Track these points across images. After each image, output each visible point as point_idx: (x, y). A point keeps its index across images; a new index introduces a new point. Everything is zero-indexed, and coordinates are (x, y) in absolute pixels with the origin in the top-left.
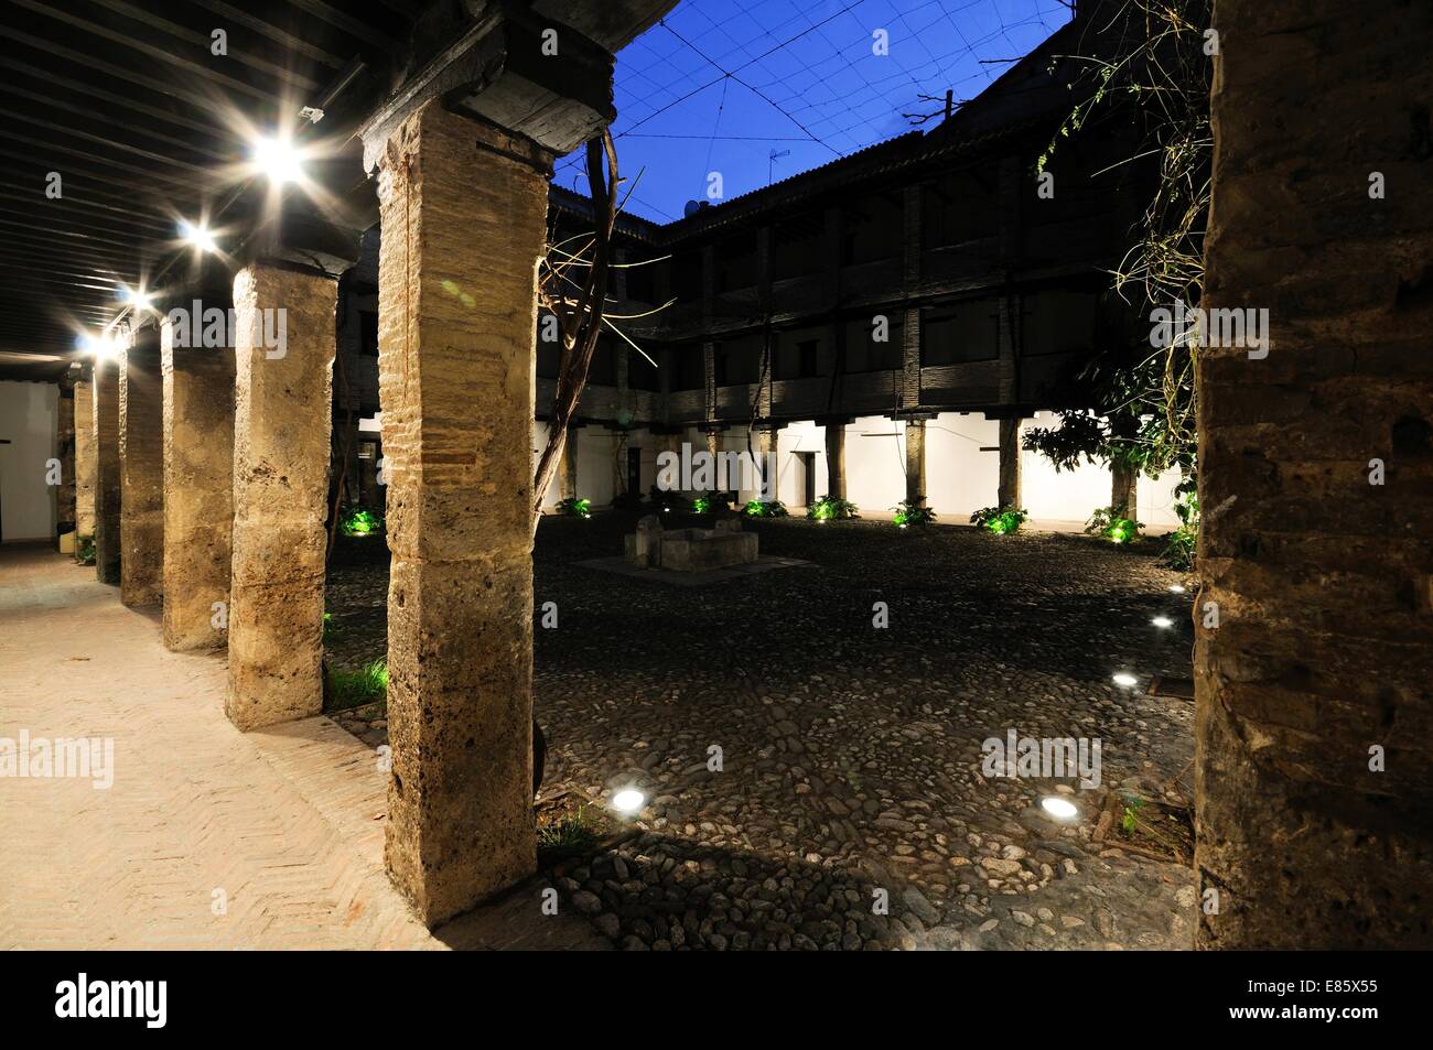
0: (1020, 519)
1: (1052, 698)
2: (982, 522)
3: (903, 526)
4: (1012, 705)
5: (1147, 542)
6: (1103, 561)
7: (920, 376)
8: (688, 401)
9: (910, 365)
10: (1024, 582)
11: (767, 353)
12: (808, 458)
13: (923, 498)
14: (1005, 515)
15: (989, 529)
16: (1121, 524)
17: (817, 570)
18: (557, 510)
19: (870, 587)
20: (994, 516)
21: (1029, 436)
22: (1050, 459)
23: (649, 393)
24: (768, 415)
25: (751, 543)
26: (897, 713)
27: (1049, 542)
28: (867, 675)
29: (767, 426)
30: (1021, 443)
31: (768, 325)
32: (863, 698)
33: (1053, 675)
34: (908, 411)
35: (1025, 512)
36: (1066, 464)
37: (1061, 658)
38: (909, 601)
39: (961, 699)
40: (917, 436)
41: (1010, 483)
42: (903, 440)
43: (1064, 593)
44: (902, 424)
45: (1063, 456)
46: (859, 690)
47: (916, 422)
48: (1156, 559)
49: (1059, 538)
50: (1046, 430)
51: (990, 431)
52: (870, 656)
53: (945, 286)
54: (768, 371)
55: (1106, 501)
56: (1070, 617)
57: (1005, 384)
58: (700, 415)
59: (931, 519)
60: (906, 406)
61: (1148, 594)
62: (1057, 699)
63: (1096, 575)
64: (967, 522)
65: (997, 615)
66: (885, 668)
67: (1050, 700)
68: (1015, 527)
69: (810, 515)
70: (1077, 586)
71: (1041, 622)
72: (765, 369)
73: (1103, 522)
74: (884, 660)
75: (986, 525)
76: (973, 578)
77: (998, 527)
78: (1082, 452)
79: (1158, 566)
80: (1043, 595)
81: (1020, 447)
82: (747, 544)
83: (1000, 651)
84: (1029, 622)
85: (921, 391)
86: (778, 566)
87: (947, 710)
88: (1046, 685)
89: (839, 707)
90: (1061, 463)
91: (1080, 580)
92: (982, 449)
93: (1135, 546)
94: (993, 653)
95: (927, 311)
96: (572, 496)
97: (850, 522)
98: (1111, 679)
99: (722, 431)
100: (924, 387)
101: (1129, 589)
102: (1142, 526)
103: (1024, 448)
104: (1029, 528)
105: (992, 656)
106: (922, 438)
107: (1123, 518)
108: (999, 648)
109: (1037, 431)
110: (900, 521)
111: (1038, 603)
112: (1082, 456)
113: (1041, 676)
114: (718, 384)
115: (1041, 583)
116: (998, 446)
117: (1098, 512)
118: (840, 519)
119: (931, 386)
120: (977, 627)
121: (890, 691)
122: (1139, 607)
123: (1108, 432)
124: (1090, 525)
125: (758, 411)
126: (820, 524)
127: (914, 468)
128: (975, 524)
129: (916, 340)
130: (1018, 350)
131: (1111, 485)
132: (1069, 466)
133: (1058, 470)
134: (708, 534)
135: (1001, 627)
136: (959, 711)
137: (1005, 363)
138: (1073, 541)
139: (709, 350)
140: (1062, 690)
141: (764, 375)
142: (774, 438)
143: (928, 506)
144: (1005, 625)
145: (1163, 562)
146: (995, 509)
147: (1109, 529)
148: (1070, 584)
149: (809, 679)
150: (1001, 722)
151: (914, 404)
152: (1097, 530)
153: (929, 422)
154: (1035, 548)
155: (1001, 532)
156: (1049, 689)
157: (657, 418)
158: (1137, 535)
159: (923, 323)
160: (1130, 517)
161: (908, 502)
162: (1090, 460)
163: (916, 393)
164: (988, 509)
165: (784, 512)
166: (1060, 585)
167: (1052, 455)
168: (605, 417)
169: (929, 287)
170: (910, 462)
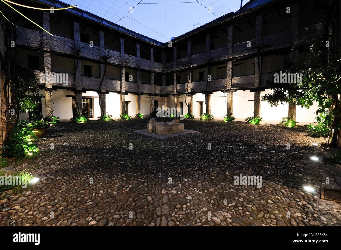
0: (260, 120)
1: (279, 198)
2: (249, 121)
3: (226, 122)
4: (263, 202)
5: (299, 128)
6: (287, 133)
7: (232, 80)
8: (170, 88)
9: (229, 77)
10: (262, 140)
11: (190, 75)
12: (201, 103)
13: (231, 114)
14: (255, 119)
15: (251, 123)
16: (291, 122)
17: (200, 134)
18: (135, 116)
19: (214, 141)
20: (252, 119)
21: (263, 96)
22: (270, 103)
23: (160, 86)
24: (190, 92)
25: (182, 126)
26: (212, 204)
27: (269, 127)
28: (205, 179)
29: (190, 94)
30: (261, 98)
31: (190, 67)
32: (200, 193)
33: (278, 184)
34: (228, 90)
35: (262, 118)
36: (274, 104)
37: (280, 175)
38: (225, 146)
39: (240, 197)
40: (230, 97)
41: (257, 110)
42: (226, 98)
43: (276, 144)
44: (226, 94)
45: (274, 102)
46: (200, 188)
47: (230, 93)
48: (304, 133)
49: (272, 126)
50: (269, 94)
51: (252, 95)
52: (208, 170)
53: (239, 54)
54: (190, 80)
55: (286, 115)
56: (280, 155)
57: (256, 82)
58: (173, 92)
59: (234, 120)
60: (227, 88)
61: (305, 146)
62: (281, 198)
63: (286, 138)
64: (244, 121)
65: (254, 153)
66: (212, 176)
67: (278, 199)
68: (259, 122)
69: (201, 118)
70: (280, 142)
71: (270, 157)
72: (189, 80)
73: (285, 121)
74: (213, 171)
75: (250, 121)
76: (246, 138)
77: (253, 122)
78: (279, 101)
79: (305, 136)
80: (269, 145)
81: (260, 100)
82: (180, 126)
83: (256, 170)
84: (265, 156)
85: (232, 84)
86: (189, 133)
87: (234, 204)
88: (276, 190)
89: (190, 197)
90: (273, 104)
91: (281, 140)
92: (249, 100)
93: (296, 129)
94: (253, 170)
95: (234, 62)
96: (139, 113)
97: (211, 120)
98: (303, 188)
99: (178, 96)
100: (232, 83)
101: (298, 144)
102: (297, 122)
103: (262, 100)
104: (263, 123)
105: (253, 172)
106: (232, 97)
107: (291, 120)
108: (255, 169)
109: (266, 95)
110: (225, 120)
111: (268, 148)
112: (279, 102)
113: (273, 184)
114: (177, 84)
115: (268, 141)
116: (254, 99)
117: (284, 118)
118: (209, 119)
119: (235, 83)
120: (247, 158)
121: (211, 190)
122: (304, 151)
123: (288, 95)
124: (281, 122)
125: (187, 91)
126: (203, 121)
127: (229, 106)
128: (247, 121)
129: (231, 70)
130: (260, 71)
131: (288, 111)
132: (275, 105)
133: (272, 106)
134: (171, 123)
135: (255, 158)
136: (239, 205)
137: (257, 75)
138: (277, 127)
139: (175, 75)
140: (283, 193)
141: (189, 81)
142: (192, 98)
143: (233, 116)
144: (257, 157)
145: (306, 134)
146: (252, 117)
147: (287, 123)
148: (278, 141)
149: (183, 180)
150: (258, 214)
151: (230, 88)
152: (284, 123)
153: (234, 93)
154: (265, 129)
155: (254, 124)
156: (277, 192)
157: (162, 93)
158: (296, 125)
159: (233, 65)
160: (294, 120)
161: (228, 115)
162: (282, 103)
163: (230, 85)
164: (250, 117)
165: (194, 118)
166: (274, 142)
167: (270, 102)
168: (148, 93)
169: (235, 55)
170: (228, 104)
